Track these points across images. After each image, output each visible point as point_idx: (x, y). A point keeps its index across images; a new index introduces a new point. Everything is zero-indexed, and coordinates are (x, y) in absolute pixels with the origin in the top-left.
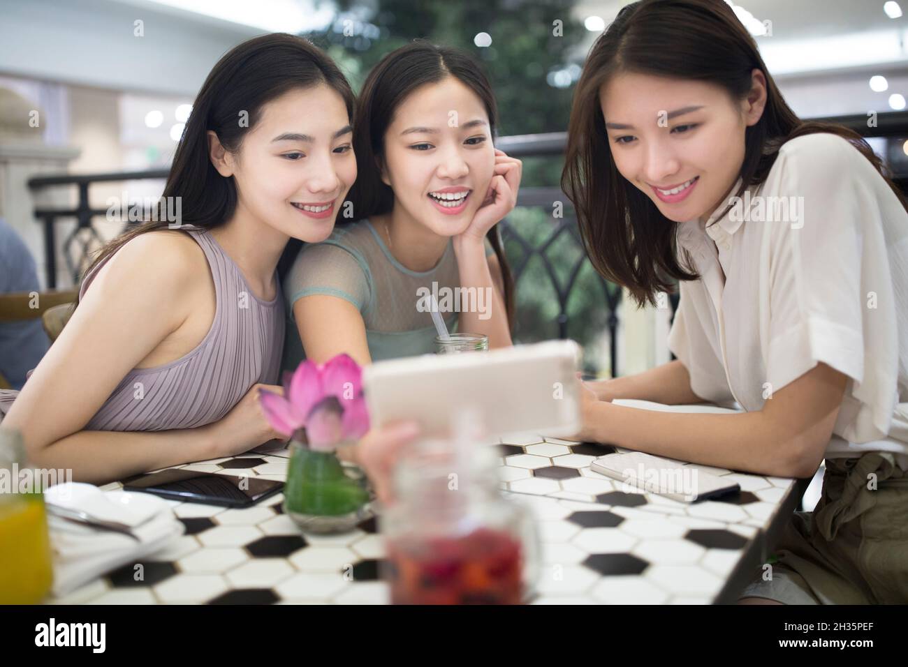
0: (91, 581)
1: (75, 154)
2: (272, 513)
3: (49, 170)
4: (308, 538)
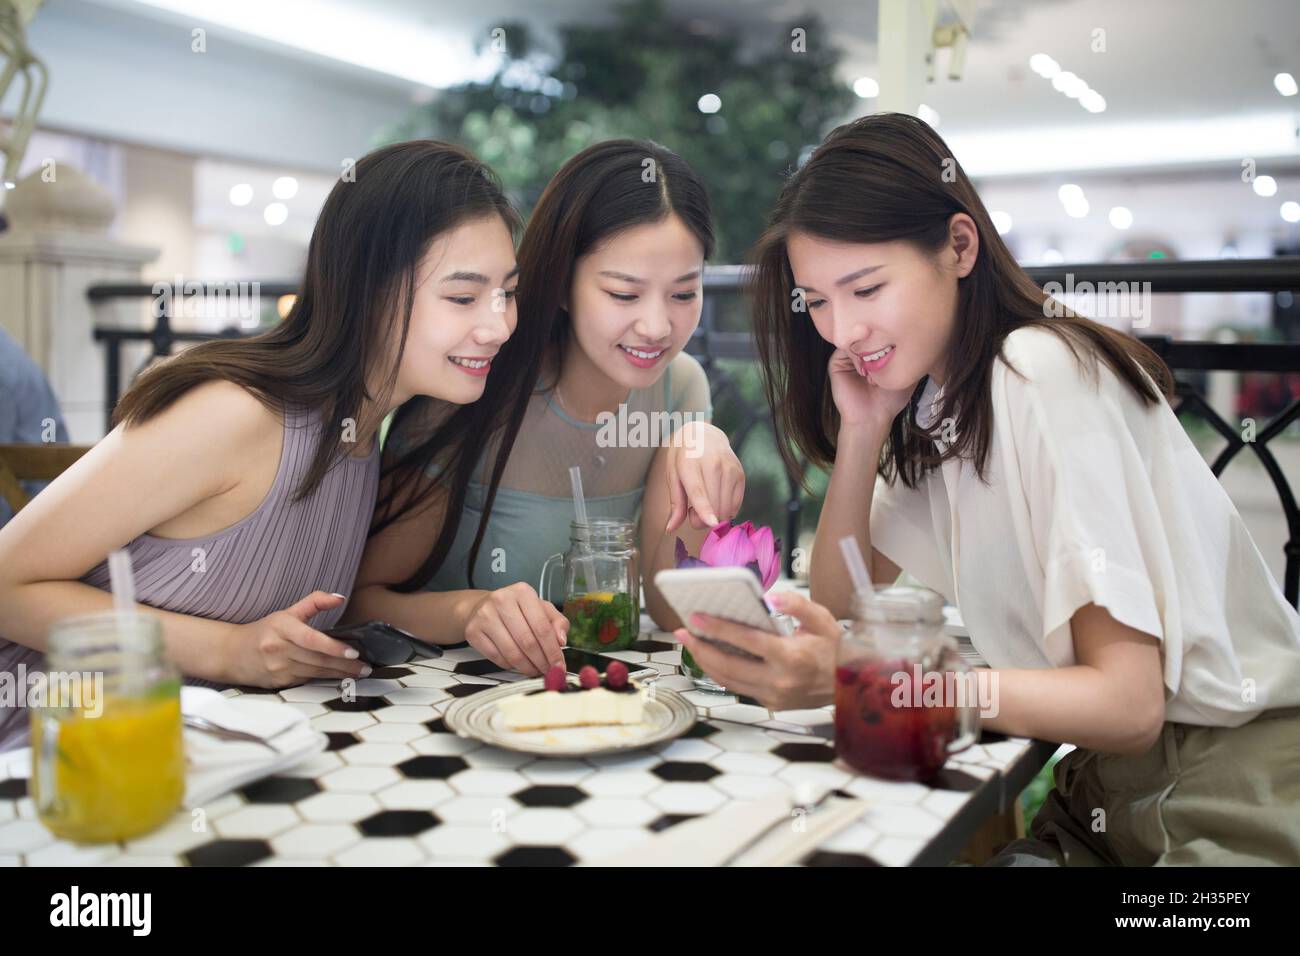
1: (151, 256)
2: (425, 731)
3: (117, 276)
4: (469, 759)
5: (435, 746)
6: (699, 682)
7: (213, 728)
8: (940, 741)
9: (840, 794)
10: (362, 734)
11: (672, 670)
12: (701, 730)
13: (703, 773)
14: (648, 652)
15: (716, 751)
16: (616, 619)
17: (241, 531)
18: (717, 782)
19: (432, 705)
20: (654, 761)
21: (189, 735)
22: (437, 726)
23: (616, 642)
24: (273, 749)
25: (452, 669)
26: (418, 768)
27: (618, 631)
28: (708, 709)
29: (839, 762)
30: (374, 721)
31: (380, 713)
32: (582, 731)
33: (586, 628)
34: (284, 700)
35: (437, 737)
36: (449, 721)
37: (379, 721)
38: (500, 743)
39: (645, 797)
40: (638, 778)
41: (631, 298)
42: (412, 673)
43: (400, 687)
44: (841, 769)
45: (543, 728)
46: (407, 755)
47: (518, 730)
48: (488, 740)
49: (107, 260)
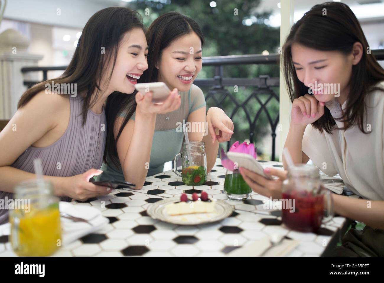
0: (74, 241)
1: (40, 58)
2: (140, 216)
3: (30, 64)
4: (157, 226)
5: (144, 221)
6: (229, 196)
7: (70, 217)
8: (319, 218)
9: (287, 238)
10: (119, 217)
11: (220, 192)
12: (234, 214)
13: (237, 230)
14: (210, 186)
15: (240, 222)
16: (200, 175)
17: (62, 141)
18: (243, 233)
19: (141, 206)
20: (219, 226)
21: (63, 219)
22: (144, 214)
23: (200, 182)
24: (91, 224)
25: (146, 193)
26: (140, 230)
27: (200, 179)
28: (234, 206)
29: (283, 225)
30: (122, 212)
31: (124, 209)
32: (194, 215)
33: (190, 178)
34: (92, 205)
35: (145, 218)
36: (148, 212)
37: (124, 212)
38: (166, 221)
39: (218, 239)
40: (214, 232)
41: (183, 59)
42: (133, 194)
43: (130, 200)
44: (284, 228)
45: (180, 215)
46: (135, 225)
47: (172, 215)
48: (163, 219)
49: (27, 59)
